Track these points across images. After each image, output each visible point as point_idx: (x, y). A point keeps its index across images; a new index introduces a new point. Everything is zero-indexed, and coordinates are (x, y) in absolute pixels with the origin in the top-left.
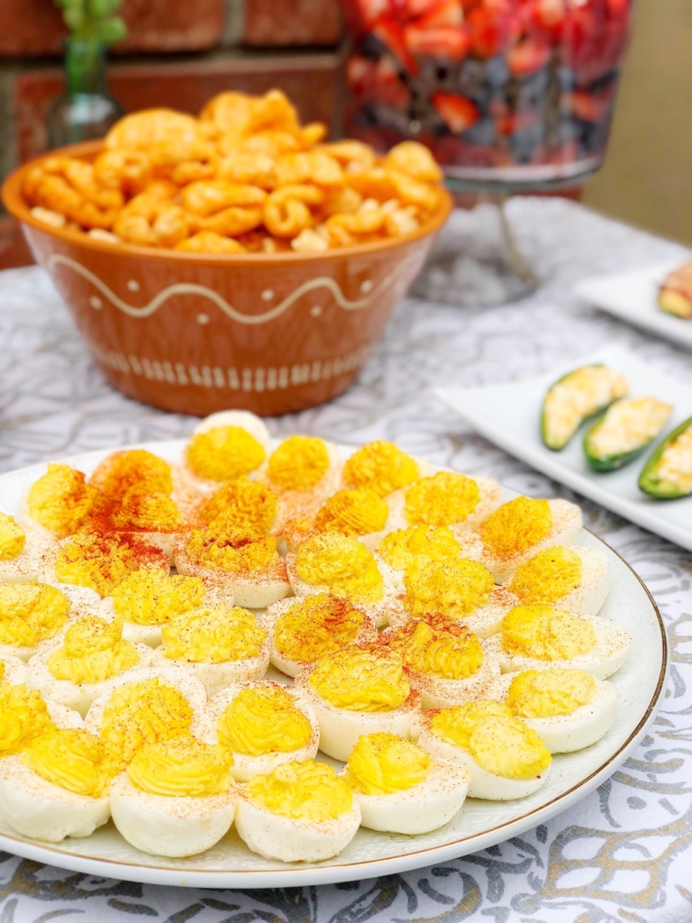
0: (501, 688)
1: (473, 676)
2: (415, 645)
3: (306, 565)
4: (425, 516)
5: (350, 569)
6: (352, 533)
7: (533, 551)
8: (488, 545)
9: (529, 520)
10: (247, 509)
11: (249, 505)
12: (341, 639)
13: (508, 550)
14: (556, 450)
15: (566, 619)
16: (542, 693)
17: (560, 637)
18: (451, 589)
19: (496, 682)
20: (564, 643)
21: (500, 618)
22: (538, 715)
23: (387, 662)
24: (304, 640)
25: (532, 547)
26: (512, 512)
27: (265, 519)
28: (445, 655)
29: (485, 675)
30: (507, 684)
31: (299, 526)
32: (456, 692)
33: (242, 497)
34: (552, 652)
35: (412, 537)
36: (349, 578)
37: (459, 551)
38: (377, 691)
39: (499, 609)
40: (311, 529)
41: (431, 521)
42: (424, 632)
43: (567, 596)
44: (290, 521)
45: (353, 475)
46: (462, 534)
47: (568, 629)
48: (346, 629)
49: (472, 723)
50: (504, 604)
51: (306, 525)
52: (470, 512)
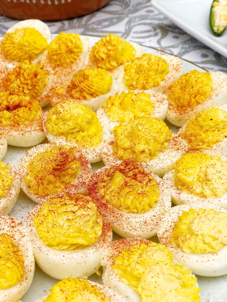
0: (170, 219)
1: (151, 210)
2: (113, 188)
3: (51, 123)
4: (134, 83)
5: (77, 126)
6: (88, 96)
7: (199, 108)
8: (172, 102)
9: (198, 87)
10: (26, 82)
11: (27, 80)
12: (65, 180)
13: (184, 107)
14: (218, 35)
15: (218, 167)
16: (197, 235)
17: (213, 181)
18: (142, 142)
19: (168, 214)
20: (216, 186)
21: (175, 160)
22: (193, 253)
23: (84, 213)
24: (40, 182)
25: (199, 105)
26: (187, 81)
27: (37, 88)
28: (132, 197)
29: (160, 208)
30: (175, 217)
31: (57, 92)
32: (138, 225)
33: (23, 74)
34: (208, 192)
35: (123, 100)
36: (78, 132)
37: (153, 109)
38: (75, 237)
39: (174, 153)
40: (65, 93)
41: (138, 86)
42: (119, 178)
43: (220, 143)
44: (53, 88)
45: (95, 56)
46: (156, 95)
47: (219, 174)
48: (68, 174)
49: (141, 271)
50: (178, 149)
51: (62, 91)
52: (162, 80)
